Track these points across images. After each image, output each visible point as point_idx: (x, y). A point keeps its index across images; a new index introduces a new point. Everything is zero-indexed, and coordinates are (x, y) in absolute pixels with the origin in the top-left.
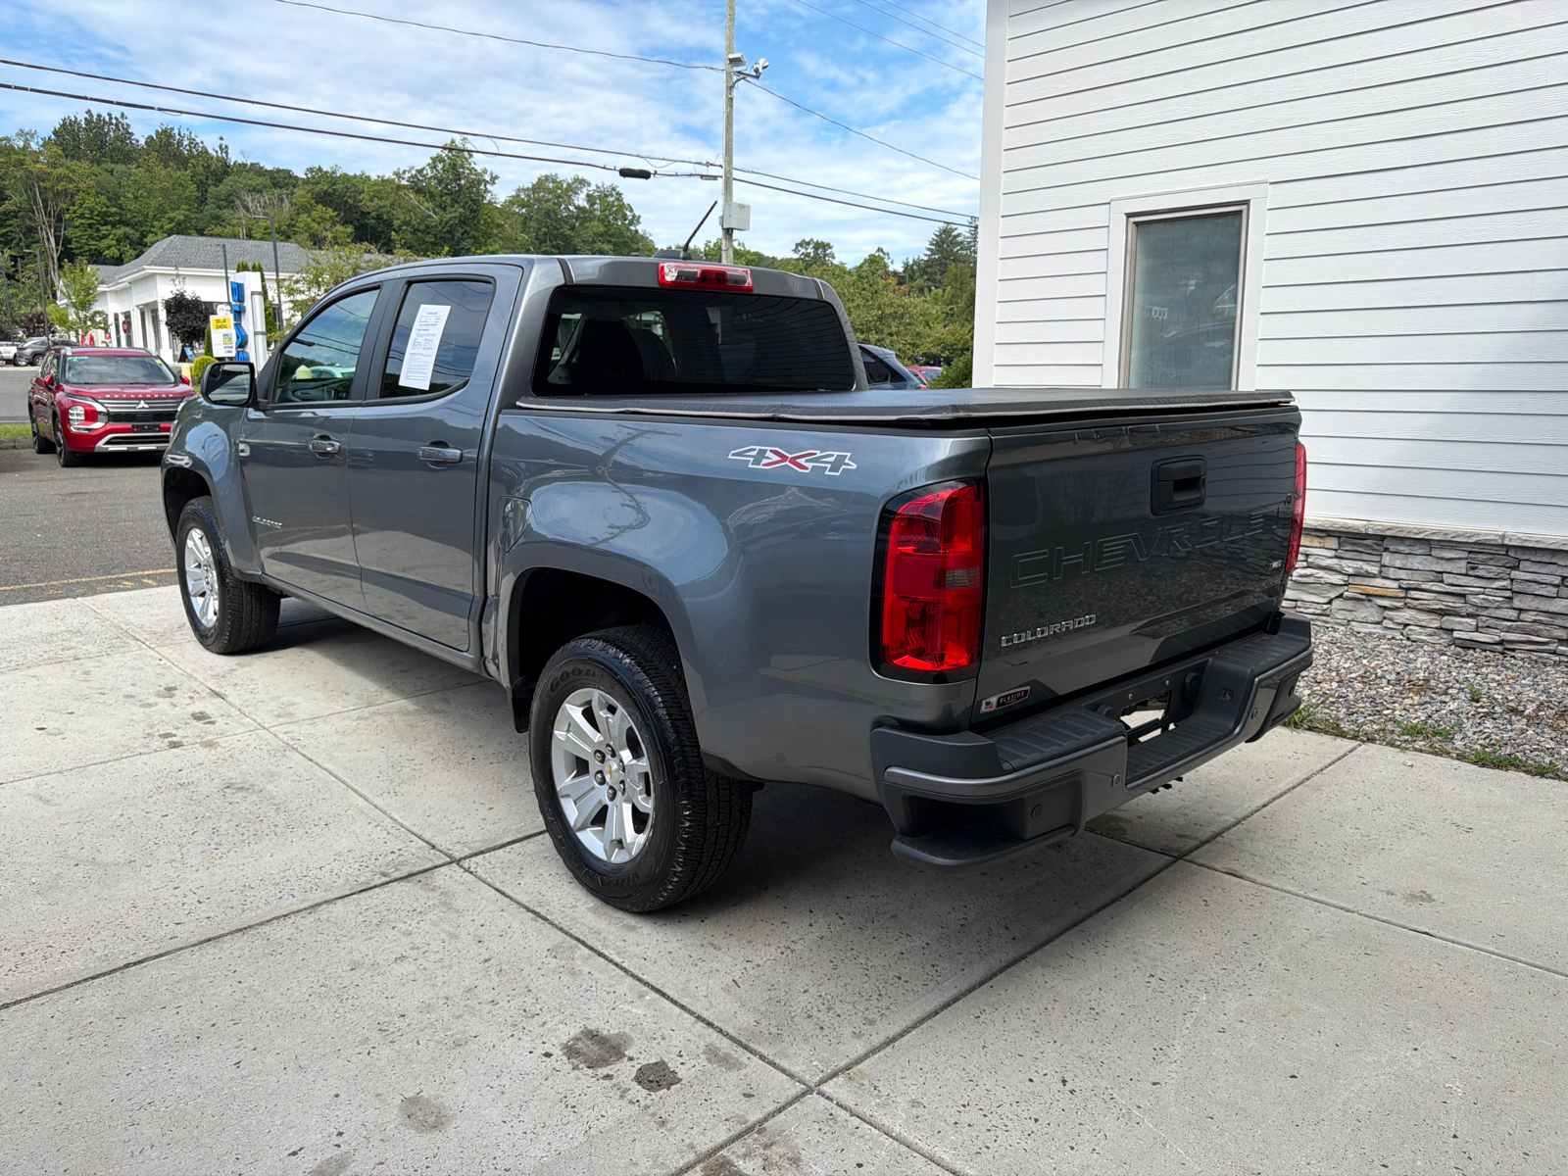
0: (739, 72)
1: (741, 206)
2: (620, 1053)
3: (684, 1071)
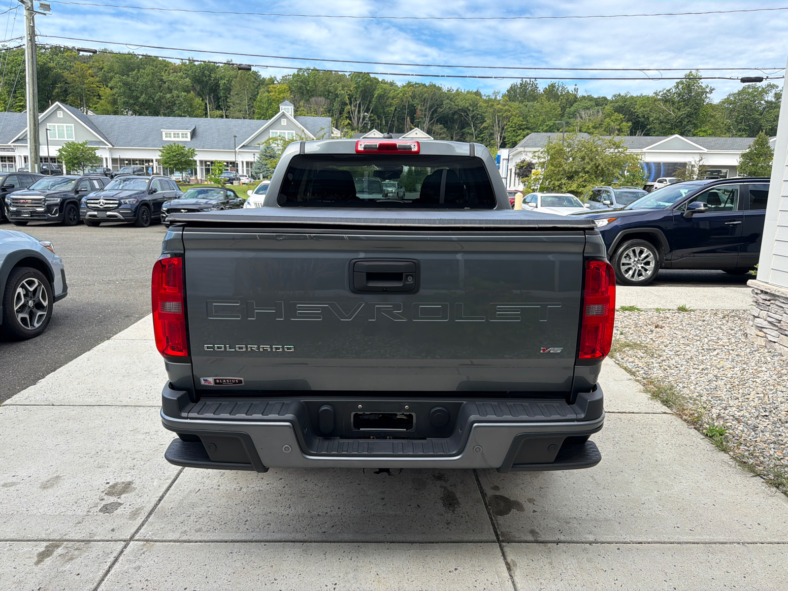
2: (122, 494)
3: (119, 511)
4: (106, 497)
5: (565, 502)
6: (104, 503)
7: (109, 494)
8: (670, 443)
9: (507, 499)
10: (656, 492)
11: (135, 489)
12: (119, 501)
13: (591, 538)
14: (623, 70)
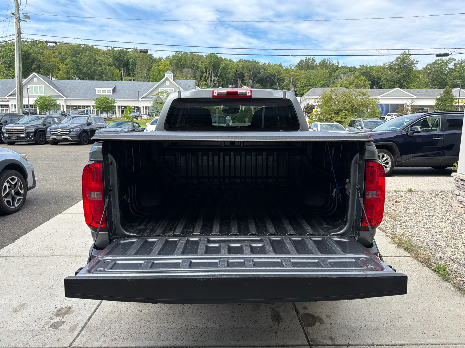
2: (65, 315)
3: (63, 327)
4: (54, 317)
5: (350, 317)
6: (53, 321)
7: (57, 315)
8: (412, 276)
9: (313, 315)
10: (407, 309)
11: (73, 311)
12: (63, 320)
13: (369, 342)
14: (367, 50)
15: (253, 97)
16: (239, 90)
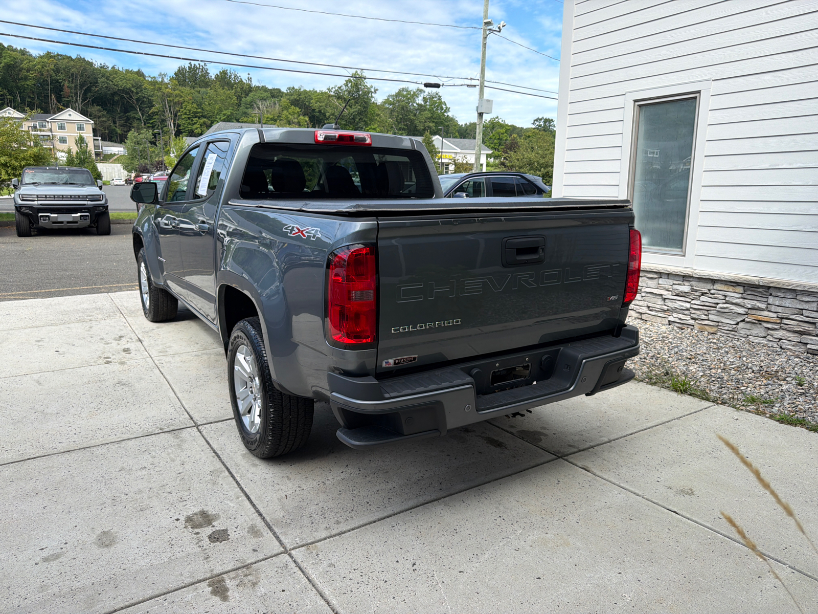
0: (490, 29)
1: (488, 101)
2: (210, 523)
3: (233, 535)
4: (198, 531)
6: (204, 535)
7: (195, 527)
9: (528, 431)
11: (217, 515)
12: (218, 529)
14: (328, 66)
15: (373, 146)
16: (357, 134)
